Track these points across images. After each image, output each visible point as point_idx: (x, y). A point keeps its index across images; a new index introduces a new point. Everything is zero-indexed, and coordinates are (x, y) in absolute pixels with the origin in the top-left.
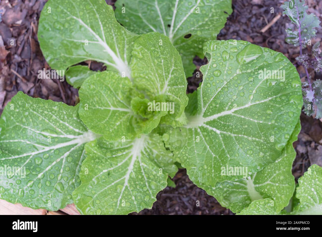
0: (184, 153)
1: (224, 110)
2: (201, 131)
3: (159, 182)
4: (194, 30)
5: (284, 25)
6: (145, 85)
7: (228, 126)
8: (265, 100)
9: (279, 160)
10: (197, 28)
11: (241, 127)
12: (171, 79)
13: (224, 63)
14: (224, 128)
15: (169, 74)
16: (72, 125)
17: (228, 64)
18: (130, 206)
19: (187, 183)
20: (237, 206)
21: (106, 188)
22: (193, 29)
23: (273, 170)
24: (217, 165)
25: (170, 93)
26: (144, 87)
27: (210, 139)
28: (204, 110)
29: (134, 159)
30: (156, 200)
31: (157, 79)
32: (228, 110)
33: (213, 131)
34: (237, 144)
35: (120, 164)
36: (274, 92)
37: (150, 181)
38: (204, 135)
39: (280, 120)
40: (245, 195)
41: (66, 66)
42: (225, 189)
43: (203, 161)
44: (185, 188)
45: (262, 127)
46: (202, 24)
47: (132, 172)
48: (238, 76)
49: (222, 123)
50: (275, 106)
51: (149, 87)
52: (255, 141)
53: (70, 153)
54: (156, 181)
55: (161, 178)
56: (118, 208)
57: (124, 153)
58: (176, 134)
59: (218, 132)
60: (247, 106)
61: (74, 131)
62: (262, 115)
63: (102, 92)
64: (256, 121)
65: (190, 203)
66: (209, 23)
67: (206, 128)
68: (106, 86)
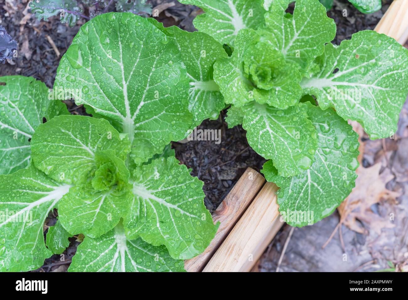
0: (156, 143)
1: (122, 92)
2: (139, 122)
3: (180, 172)
4: (40, 115)
5: (59, 35)
6: (82, 175)
7: (138, 90)
8: (121, 48)
9: (179, 46)
10: (39, 111)
11: (141, 76)
12: (81, 140)
13: (78, 81)
14: (139, 95)
15: (75, 141)
16: (104, 250)
17: (79, 78)
18: (197, 203)
19: (190, 157)
20: (219, 103)
21: (176, 227)
22: (38, 116)
23: (187, 54)
24: (173, 109)
25: (95, 145)
26: (83, 176)
27: (147, 113)
28: (118, 114)
29: (153, 197)
30: (196, 177)
31: (79, 158)
32: (123, 88)
33: (140, 109)
34: (156, 85)
35: (155, 211)
36: (115, 39)
37: (177, 182)
38: (143, 120)
39: (141, 35)
40: (211, 94)
41: (44, 248)
42: (200, 111)
43: (167, 124)
44: (195, 159)
45: (145, 55)
46: (36, 105)
47: (165, 200)
48: (92, 71)
49: (134, 96)
50: (128, 38)
51: (85, 170)
52: (156, 65)
53: (133, 259)
54: (178, 176)
55: (176, 171)
56: (197, 217)
57: (145, 205)
58: (137, 151)
59: (142, 103)
60: (122, 67)
61: (111, 249)
62: (133, 52)
63: (79, 215)
64: (138, 60)
65: (211, 157)
66: (37, 98)
67: (137, 117)
68: (74, 210)
